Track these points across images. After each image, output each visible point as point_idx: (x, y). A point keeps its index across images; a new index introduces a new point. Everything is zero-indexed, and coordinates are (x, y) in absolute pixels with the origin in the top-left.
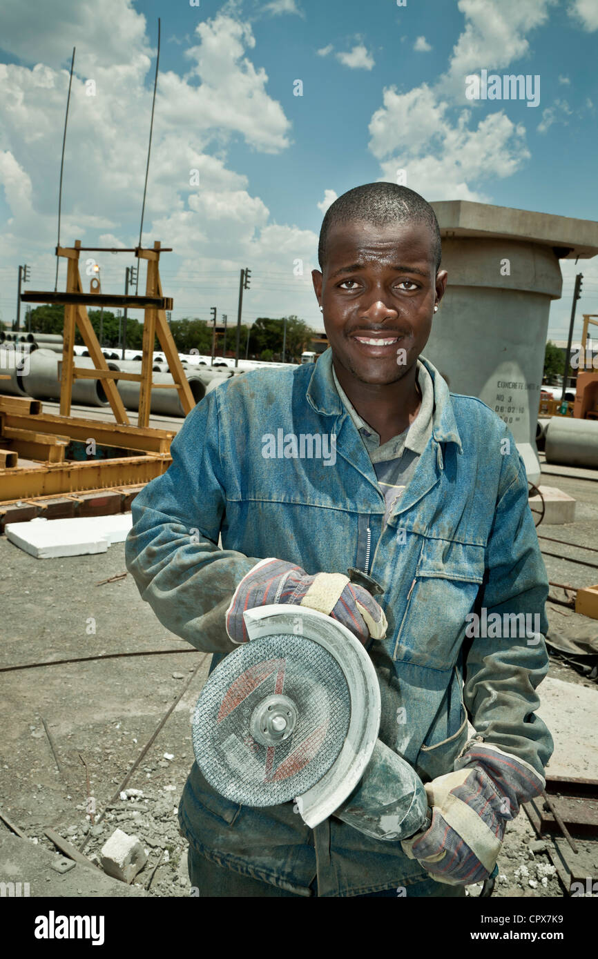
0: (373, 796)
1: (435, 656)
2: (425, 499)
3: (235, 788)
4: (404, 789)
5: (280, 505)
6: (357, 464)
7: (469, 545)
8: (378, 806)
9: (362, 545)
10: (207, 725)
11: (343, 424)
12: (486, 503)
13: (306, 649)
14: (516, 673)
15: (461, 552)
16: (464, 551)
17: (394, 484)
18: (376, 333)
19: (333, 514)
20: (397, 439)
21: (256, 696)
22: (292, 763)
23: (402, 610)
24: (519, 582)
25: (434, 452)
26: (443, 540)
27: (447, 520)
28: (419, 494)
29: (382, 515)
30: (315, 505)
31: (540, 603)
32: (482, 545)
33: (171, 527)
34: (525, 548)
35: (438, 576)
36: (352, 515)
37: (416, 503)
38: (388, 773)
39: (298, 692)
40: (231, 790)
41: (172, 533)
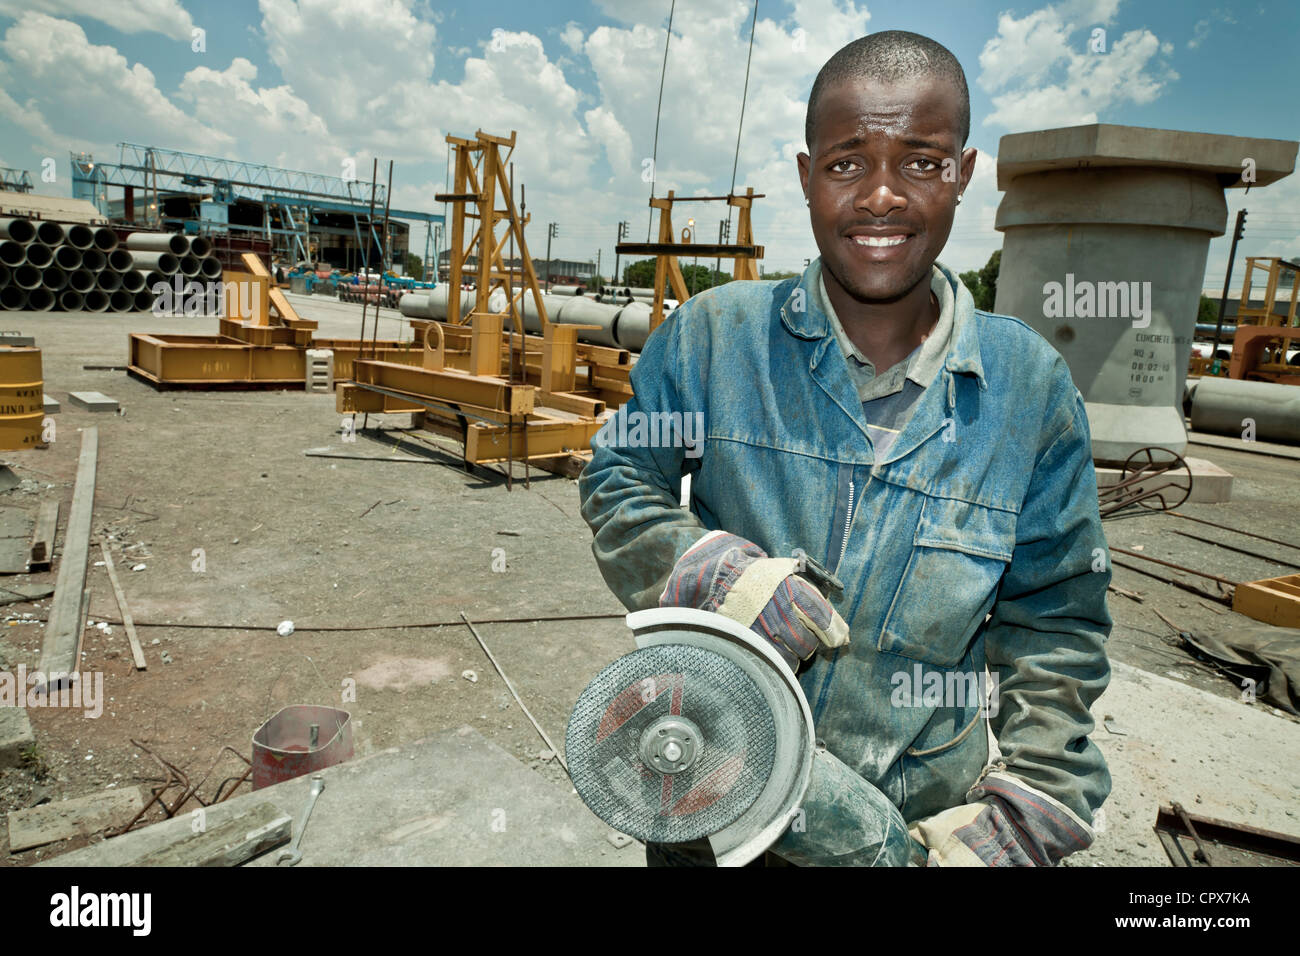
0: (818, 842)
1: (936, 649)
2: (927, 445)
3: (623, 817)
4: (866, 838)
5: (743, 446)
6: (840, 400)
7: (996, 510)
8: (827, 854)
9: (842, 503)
10: (583, 744)
11: (827, 348)
12: (1023, 456)
13: (712, 664)
14: (1059, 683)
15: (986, 519)
16: (990, 517)
17: (891, 428)
18: (879, 229)
19: (806, 461)
20: (895, 368)
21: (645, 716)
22: (697, 797)
23: (892, 588)
24: (1068, 563)
25: (944, 385)
26: (956, 500)
27: (963, 475)
28: (919, 439)
29: (870, 466)
30: (785, 449)
31: (1099, 593)
32: (1014, 511)
33: (621, 471)
34: (1078, 518)
35: (946, 546)
36: (831, 464)
37: (915, 450)
38: (841, 816)
39: (702, 714)
40: (619, 820)
41: (621, 477)
